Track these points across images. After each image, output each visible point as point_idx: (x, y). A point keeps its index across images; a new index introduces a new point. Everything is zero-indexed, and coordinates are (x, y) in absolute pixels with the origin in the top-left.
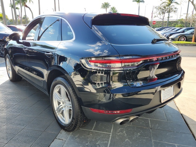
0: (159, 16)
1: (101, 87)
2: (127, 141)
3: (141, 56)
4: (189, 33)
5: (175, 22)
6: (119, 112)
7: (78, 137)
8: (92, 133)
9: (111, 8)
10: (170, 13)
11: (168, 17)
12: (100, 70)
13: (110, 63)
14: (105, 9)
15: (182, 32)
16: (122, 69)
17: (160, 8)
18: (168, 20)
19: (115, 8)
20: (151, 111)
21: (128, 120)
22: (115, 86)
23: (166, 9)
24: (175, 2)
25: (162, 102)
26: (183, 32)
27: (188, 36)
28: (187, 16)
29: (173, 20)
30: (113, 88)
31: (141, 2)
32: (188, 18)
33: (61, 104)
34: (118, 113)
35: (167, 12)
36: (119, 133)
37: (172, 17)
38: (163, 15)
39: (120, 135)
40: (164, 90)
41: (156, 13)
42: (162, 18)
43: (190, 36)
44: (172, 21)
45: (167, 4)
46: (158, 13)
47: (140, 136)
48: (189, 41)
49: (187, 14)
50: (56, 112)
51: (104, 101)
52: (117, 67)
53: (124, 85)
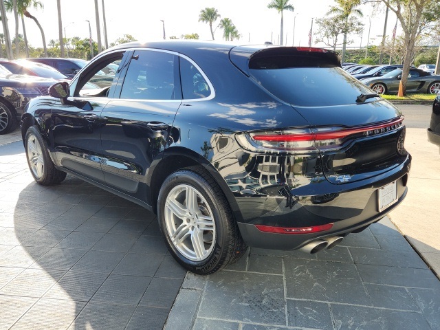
0: (325, 38)
1: (270, 184)
2: (317, 286)
3: (346, 127)
4: (391, 77)
5: (356, 52)
6: (310, 229)
7: (224, 284)
8: (248, 275)
9: (222, 21)
10: (348, 35)
11: (345, 43)
12: (269, 153)
13: (289, 140)
14: (209, 23)
15: (376, 76)
16: (311, 151)
17: (328, 23)
18: (344, 47)
19: (230, 21)
20: (359, 228)
21: (326, 244)
22: (297, 183)
23: (340, 25)
24: (358, 11)
25: (380, 211)
26: (379, 74)
27: (390, 82)
28: (384, 40)
29: (353, 49)
30: (294, 187)
31: (286, 8)
32: (386, 45)
33: (185, 222)
34: (309, 232)
35: (343, 32)
36: (297, 273)
37: (352, 42)
38: (335, 37)
39: (300, 277)
40: (382, 188)
41: (319, 32)
42: (333, 45)
43: (395, 82)
44: (351, 51)
45: (341, 14)
46: (323, 32)
47: (336, 277)
48: (392, 94)
49: (384, 36)
50: (173, 239)
51: (277, 211)
52: (301, 147)
53: (313, 182)
